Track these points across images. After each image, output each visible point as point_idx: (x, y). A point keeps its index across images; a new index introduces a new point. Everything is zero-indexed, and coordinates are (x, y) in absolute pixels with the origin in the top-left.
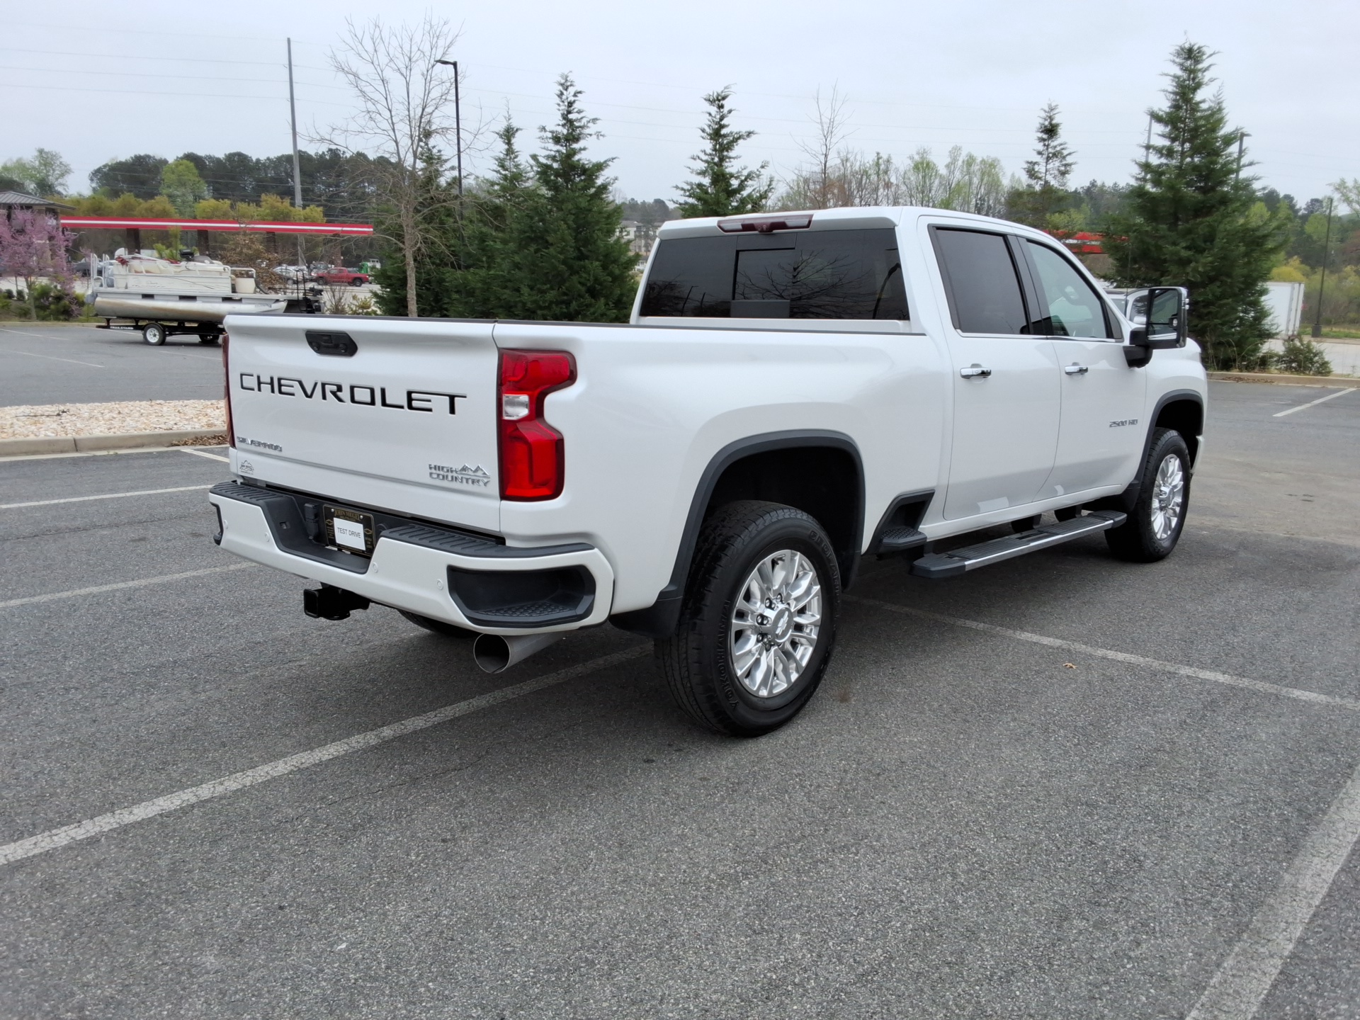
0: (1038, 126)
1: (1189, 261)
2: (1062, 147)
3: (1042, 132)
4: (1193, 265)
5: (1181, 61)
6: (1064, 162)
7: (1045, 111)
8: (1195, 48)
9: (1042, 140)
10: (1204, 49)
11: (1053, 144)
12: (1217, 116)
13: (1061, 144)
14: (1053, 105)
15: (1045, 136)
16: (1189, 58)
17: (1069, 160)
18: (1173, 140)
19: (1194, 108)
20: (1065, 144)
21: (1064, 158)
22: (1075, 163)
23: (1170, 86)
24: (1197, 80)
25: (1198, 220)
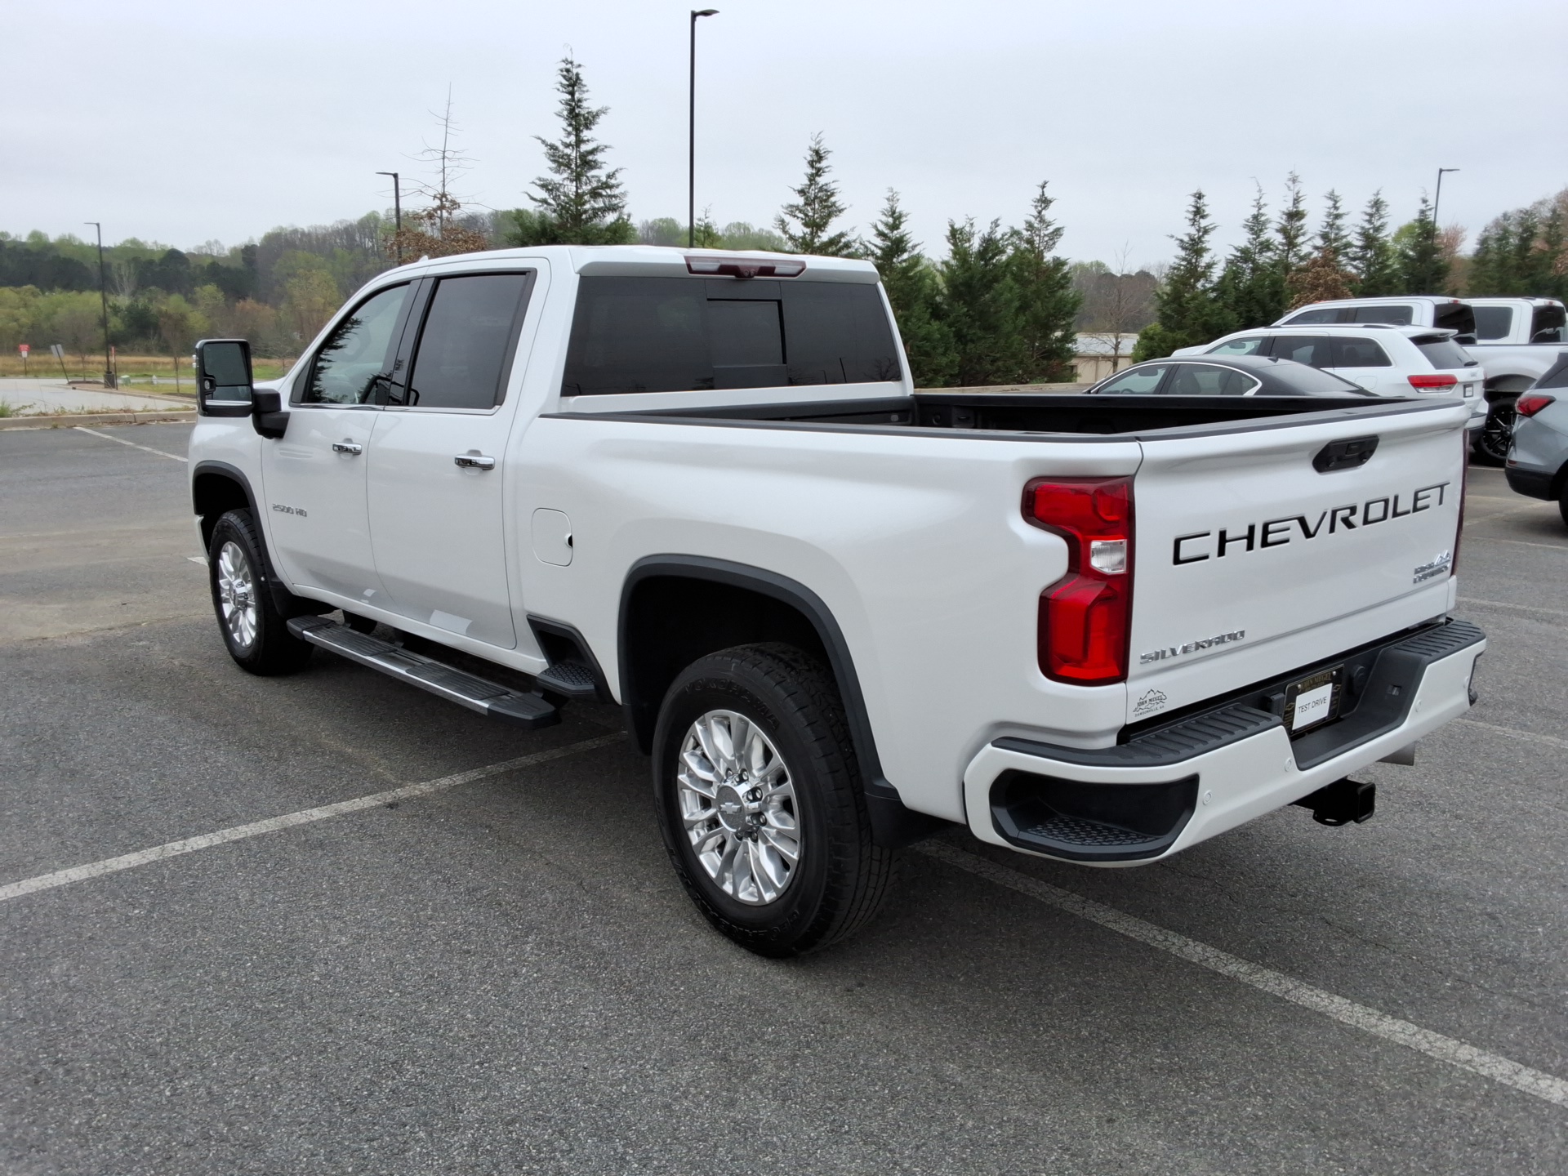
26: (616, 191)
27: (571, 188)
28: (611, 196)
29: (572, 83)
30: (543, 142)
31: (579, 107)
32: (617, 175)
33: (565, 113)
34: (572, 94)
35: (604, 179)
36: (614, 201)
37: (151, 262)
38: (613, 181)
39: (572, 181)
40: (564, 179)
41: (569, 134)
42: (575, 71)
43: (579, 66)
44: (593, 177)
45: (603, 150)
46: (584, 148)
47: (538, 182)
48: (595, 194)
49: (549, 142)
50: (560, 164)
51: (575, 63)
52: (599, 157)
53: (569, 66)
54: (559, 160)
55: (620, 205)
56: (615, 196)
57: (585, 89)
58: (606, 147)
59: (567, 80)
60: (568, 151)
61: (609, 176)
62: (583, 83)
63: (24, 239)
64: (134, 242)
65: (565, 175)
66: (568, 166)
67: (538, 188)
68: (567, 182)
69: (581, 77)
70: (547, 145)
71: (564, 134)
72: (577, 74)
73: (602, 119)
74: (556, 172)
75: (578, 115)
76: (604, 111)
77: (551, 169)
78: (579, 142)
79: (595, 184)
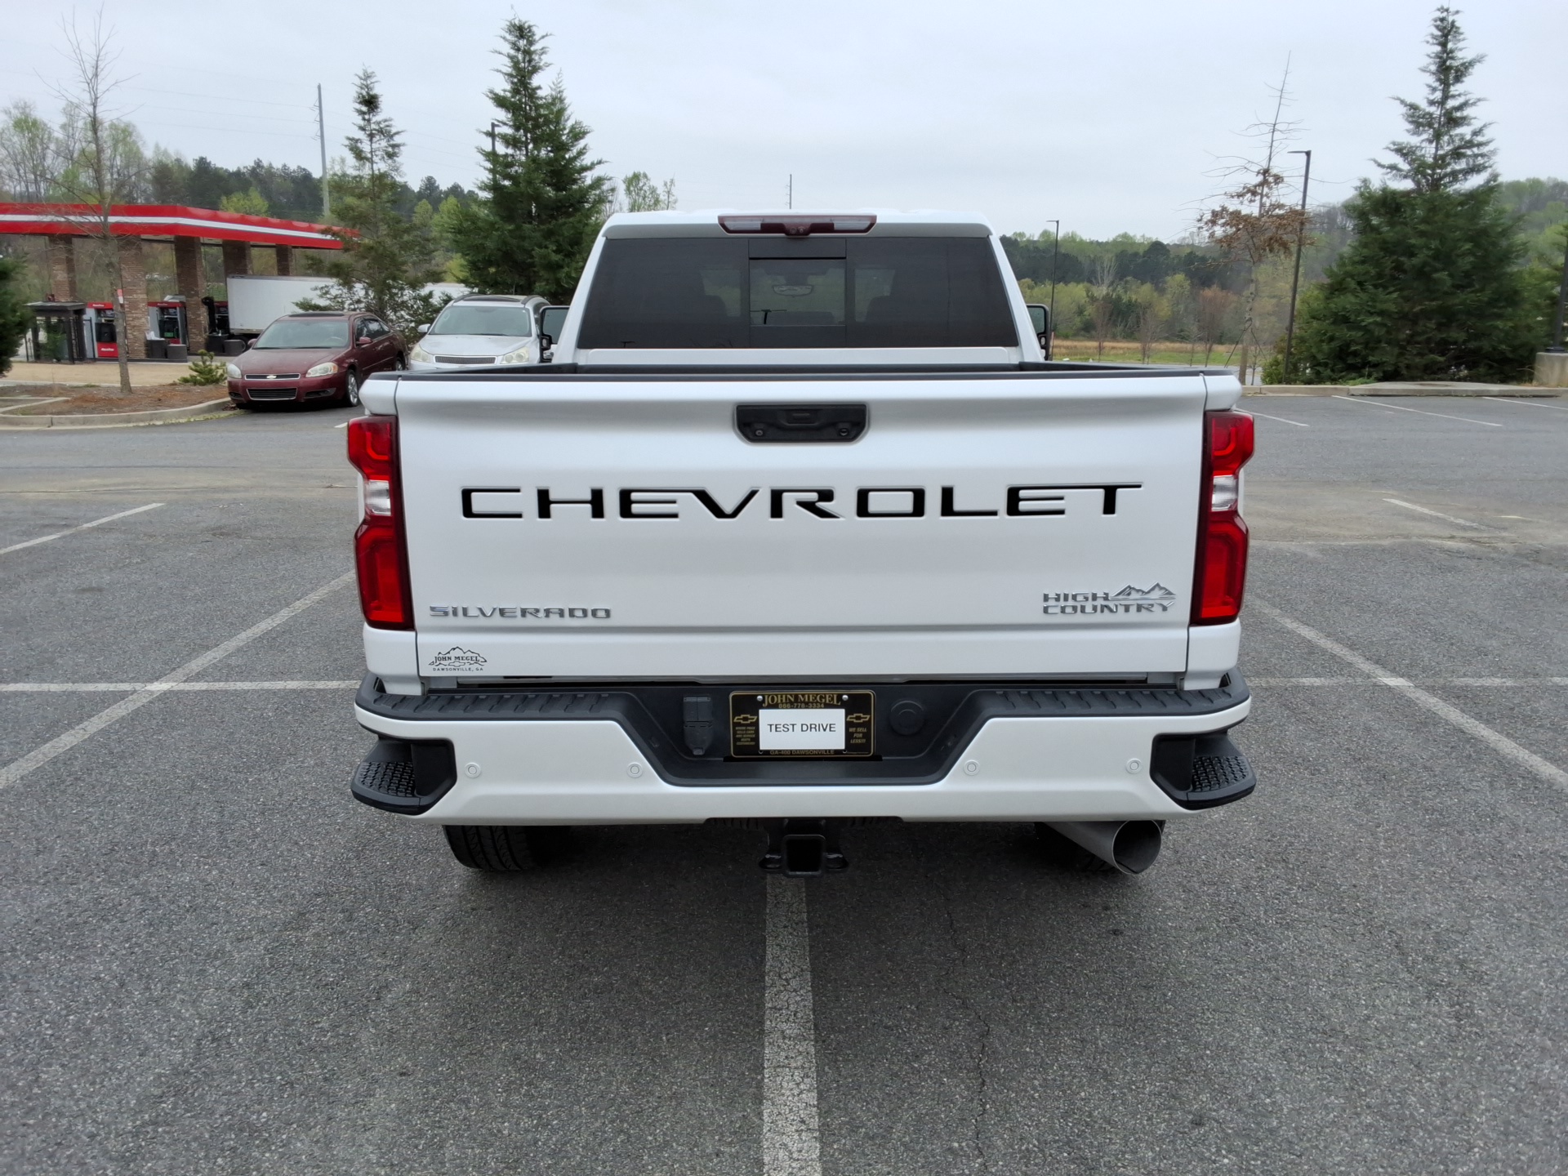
0: (356, 95)
1: (560, 267)
2: (387, 123)
3: (360, 103)
4: (566, 269)
5: (513, 39)
6: (392, 142)
7: (361, 79)
8: (526, 26)
9: (362, 113)
10: (534, 29)
11: (374, 119)
12: (558, 106)
13: (385, 121)
14: (369, 71)
15: (364, 109)
16: (522, 37)
17: (397, 140)
18: (517, 129)
19: (531, 94)
20: (391, 120)
21: (391, 137)
22: (404, 145)
23: (506, 66)
24: (533, 63)
25: (561, 221)
26: (1484, 150)
27: (1429, 151)
28: (1476, 156)
29: (1446, 31)
30: (1402, 102)
31: (1452, 58)
32: (1485, 131)
33: (1433, 68)
34: (1444, 45)
35: (1468, 137)
36: (1480, 160)
37: (1136, 255)
38: (1479, 139)
39: (1431, 142)
40: (1423, 141)
41: (1434, 90)
42: (1450, 19)
43: (1457, 12)
44: (1457, 135)
45: (1474, 104)
46: (1451, 103)
47: (1392, 147)
48: (1457, 154)
49: (1409, 101)
50: (1418, 125)
51: (1452, 10)
52: (1467, 112)
53: (1445, 14)
54: (1417, 119)
55: (1487, 165)
56: (1482, 155)
57: (1461, 37)
58: (1479, 100)
59: (1440, 30)
60: (1432, 109)
61: (1475, 133)
62: (1461, 31)
63: (1036, 238)
64: (1125, 236)
65: (1425, 136)
66: (1430, 125)
67: (1393, 153)
68: (1425, 144)
69: (1457, 24)
70: (1406, 105)
71: (1427, 90)
72: (1453, 22)
73: (1476, 71)
74: (1414, 134)
75: (1449, 68)
76: (1479, 60)
77: (1408, 131)
78: (1446, 96)
79: (1457, 143)
